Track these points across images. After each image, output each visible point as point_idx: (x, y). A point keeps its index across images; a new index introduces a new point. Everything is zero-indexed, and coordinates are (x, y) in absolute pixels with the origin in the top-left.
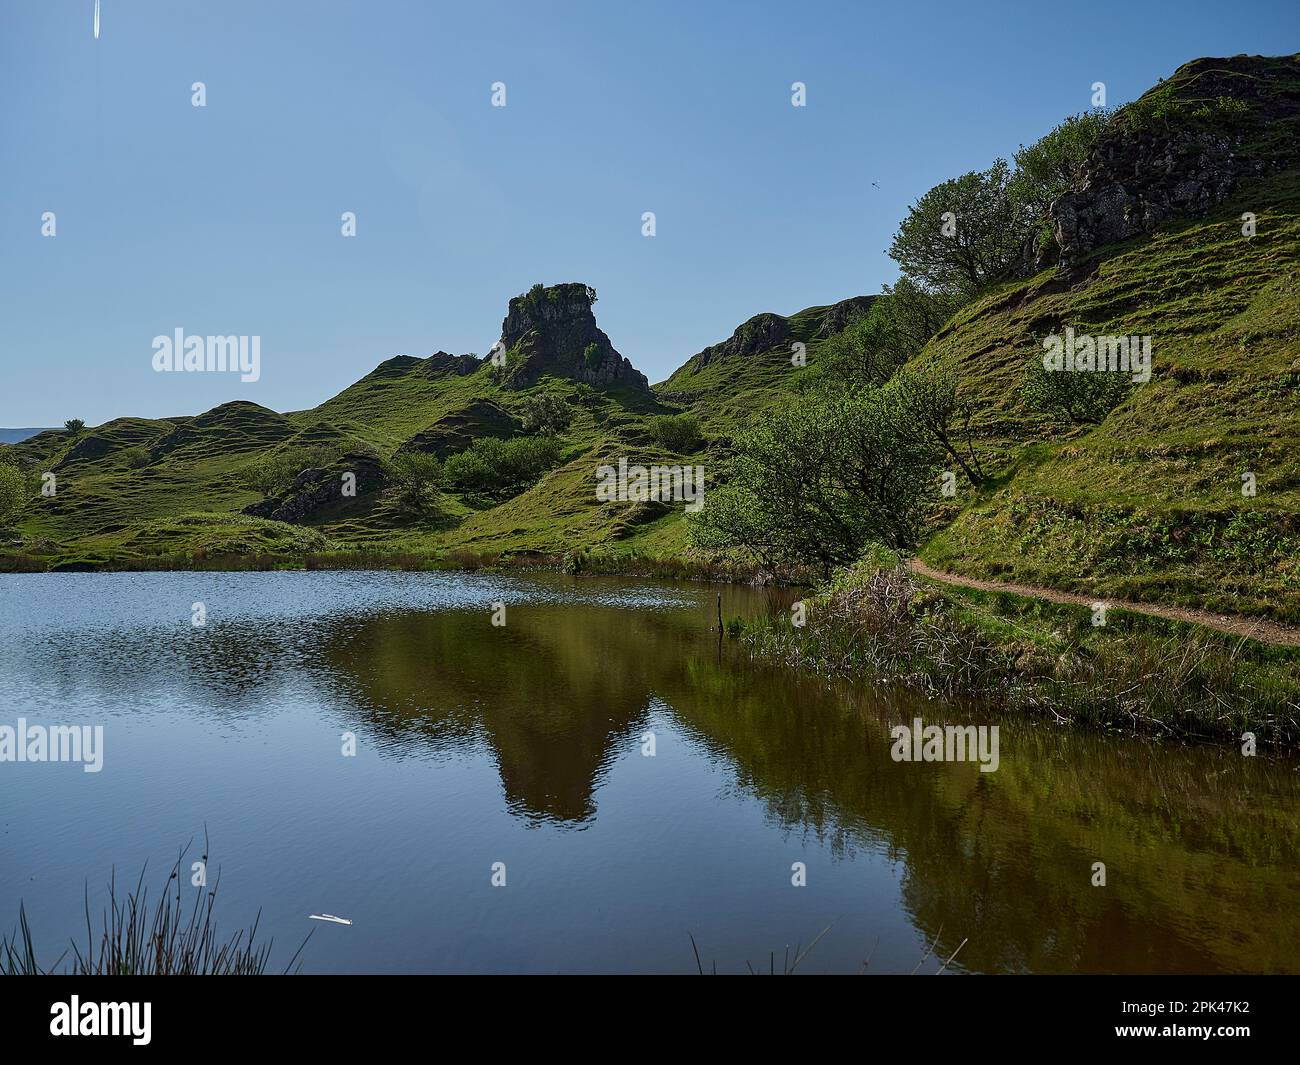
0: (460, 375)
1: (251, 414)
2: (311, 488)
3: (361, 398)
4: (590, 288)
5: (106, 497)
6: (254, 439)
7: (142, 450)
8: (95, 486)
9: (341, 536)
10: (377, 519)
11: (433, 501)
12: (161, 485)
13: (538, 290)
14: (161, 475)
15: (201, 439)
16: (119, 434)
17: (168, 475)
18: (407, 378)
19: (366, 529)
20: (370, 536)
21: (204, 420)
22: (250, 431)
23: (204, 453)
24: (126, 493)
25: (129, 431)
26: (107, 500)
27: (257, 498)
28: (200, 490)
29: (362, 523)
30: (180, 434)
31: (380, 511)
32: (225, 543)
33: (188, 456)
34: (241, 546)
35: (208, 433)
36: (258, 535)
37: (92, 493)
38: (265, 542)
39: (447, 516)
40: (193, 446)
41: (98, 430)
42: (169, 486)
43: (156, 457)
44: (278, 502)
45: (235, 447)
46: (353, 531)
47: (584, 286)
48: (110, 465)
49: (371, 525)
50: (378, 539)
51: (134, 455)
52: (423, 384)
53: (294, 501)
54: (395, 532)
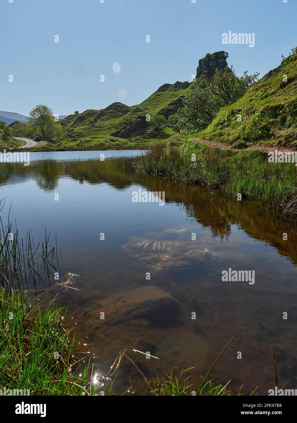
0: (184, 89)
1: (119, 106)
2: (128, 127)
3: (154, 99)
4: (226, 52)
5: (82, 132)
6: (120, 114)
7: (92, 119)
8: (80, 130)
9: (136, 141)
10: (146, 136)
11: (163, 130)
12: (96, 129)
13: (208, 56)
14: (96, 126)
15: (106, 115)
16: (87, 114)
17: (97, 126)
18: (167, 91)
19: (143, 139)
20: (143, 141)
21: (107, 109)
22: (119, 111)
23: (107, 119)
24: (87, 131)
25: (89, 113)
26: (82, 133)
27: (115, 131)
28: (105, 130)
29: (142, 137)
30: (101, 114)
31: (147, 134)
32: (98, 143)
33: (103, 120)
34: (102, 144)
35: (108, 113)
36: (108, 141)
37: (79, 131)
38: (110, 143)
39: (167, 134)
40: (105, 117)
41: (82, 114)
42: (98, 129)
43: (95, 121)
44: (120, 132)
45: (115, 116)
46: (139, 140)
47: (224, 52)
48: (85, 123)
49: (144, 138)
50: (146, 142)
51: (90, 120)
52: (172, 93)
53: (124, 131)
54: (151, 140)
